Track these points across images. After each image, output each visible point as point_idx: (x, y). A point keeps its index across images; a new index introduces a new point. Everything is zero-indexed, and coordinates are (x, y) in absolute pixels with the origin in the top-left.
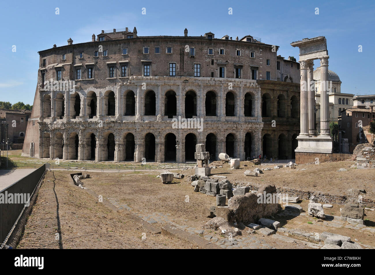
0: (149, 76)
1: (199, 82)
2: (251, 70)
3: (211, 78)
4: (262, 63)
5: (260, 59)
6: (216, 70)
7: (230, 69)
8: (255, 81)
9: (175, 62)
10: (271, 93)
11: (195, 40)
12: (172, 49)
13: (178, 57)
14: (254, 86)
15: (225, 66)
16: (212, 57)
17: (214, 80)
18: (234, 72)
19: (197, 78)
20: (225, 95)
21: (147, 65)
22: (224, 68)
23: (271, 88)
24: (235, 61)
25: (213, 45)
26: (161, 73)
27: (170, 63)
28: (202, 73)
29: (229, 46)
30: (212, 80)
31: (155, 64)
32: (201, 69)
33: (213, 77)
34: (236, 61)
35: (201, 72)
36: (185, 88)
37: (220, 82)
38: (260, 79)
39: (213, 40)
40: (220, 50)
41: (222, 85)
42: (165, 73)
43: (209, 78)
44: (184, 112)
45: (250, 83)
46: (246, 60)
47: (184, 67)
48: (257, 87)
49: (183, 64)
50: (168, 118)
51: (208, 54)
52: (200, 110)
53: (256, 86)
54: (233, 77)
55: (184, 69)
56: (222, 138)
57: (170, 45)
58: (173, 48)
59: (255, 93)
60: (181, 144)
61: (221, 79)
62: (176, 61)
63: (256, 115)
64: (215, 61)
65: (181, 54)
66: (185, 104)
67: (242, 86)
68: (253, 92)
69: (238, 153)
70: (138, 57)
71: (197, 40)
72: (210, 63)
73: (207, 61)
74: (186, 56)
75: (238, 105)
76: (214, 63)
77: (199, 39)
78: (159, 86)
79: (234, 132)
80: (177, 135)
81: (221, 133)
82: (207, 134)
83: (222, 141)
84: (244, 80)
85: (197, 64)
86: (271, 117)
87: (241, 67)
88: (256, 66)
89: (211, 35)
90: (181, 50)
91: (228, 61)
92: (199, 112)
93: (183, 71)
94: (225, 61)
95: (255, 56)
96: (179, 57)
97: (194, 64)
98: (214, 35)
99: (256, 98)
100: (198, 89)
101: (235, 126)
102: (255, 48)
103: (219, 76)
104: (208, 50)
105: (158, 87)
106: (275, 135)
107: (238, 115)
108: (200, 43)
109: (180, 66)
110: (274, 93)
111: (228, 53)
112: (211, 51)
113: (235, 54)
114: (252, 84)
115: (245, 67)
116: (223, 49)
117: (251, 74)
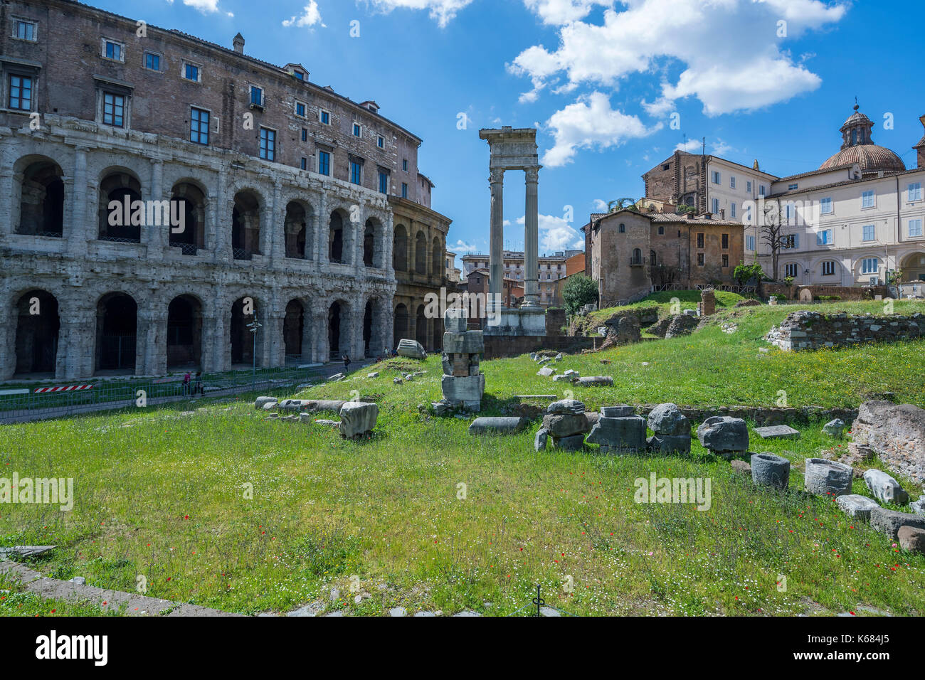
0: (122, 127)
1: (272, 173)
2: (378, 171)
3: (300, 172)
4: (396, 163)
5: (394, 154)
6: (312, 156)
7: (342, 160)
8: (384, 196)
9: (210, 110)
10: (407, 226)
11: (266, 69)
12: (200, 71)
13: (218, 100)
14: (384, 206)
15: (332, 151)
16: (304, 124)
17: (307, 177)
18: (348, 169)
19: (268, 163)
20: (329, 216)
21: (114, 95)
22: (329, 154)
23: (408, 216)
24: (349, 145)
25: (306, 95)
26: (164, 128)
27: (192, 108)
28: (280, 153)
29: (340, 109)
30: (303, 175)
31: (142, 96)
32: (277, 142)
33: (305, 169)
34: (352, 146)
35: (277, 152)
36: (233, 182)
37: (320, 184)
38: (394, 194)
39: (307, 85)
40: (320, 112)
41: (324, 191)
42: (175, 131)
43: (296, 171)
44: (230, 242)
45: (376, 199)
46: (371, 149)
47: (235, 129)
48: (388, 208)
49: (232, 120)
50: (183, 254)
51: (295, 113)
52: (273, 242)
53: (386, 206)
54: (346, 179)
55: (235, 134)
56: (322, 310)
57: (193, 58)
58: (203, 71)
59: (383, 220)
60: (220, 323)
61: (322, 178)
62: (211, 108)
63: (384, 267)
64: (310, 135)
65: (225, 93)
66: (231, 223)
67: (362, 200)
68: (380, 218)
69: (353, 342)
70: (83, 61)
71: (270, 71)
72: (298, 136)
73: (291, 128)
74: (240, 103)
75: (353, 240)
76: (308, 139)
77: (274, 70)
78: (156, 162)
79: (345, 297)
80: (209, 301)
81: (320, 299)
82: (287, 300)
83: (320, 317)
84: (367, 191)
85: (267, 130)
86: (406, 271)
87: (362, 161)
88: (387, 167)
89: (302, 72)
90: (226, 82)
91: (337, 141)
92: (270, 246)
93: (231, 138)
94: (331, 140)
95: (386, 146)
96: (222, 98)
97: (262, 128)
98: (308, 74)
99: (384, 232)
100: (268, 189)
101: (349, 284)
102: (385, 129)
103: (317, 170)
104: (296, 105)
105: (152, 164)
106: (412, 306)
107: (353, 263)
108: (277, 82)
109: (221, 123)
110: (411, 227)
111: (337, 125)
112: (301, 108)
113: (351, 131)
114: (379, 201)
115: (368, 164)
116: (327, 112)
117: (378, 180)
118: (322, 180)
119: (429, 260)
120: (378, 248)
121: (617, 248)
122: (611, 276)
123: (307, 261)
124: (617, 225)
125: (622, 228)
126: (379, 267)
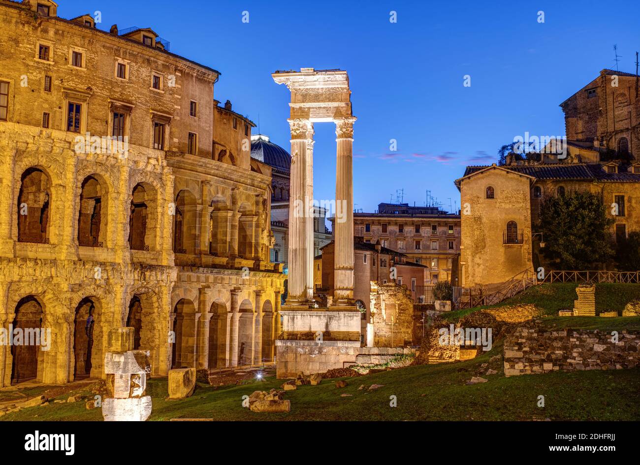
2: (153, 121)
3: (41, 131)
4: (179, 107)
5: (176, 96)
6: (58, 109)
7: (98, 111)
8: (160, 154)
10: (196, 191)
14: (158, 167)
15: (85, 101)
16: (48, 70)
17: (49, 137)
18: (107, 122)
20: (79, 184)
22: (81, 105)
24: (110, 90)
28: (14, 110)
30: (45, 135)
32: (11, 96)
33: (48, 128)
34: (115, 91)
35: (12, 108)
37: (68, 145)
38: (174, 149)
39: (52, 21)
40: (71, 53)
41: (73, 153)
43: (35, 130)
45: (149, 158)
46: (141, 94)
48: (165, 170)
51: (37, 57)
53: (163, 167)
54: (102, 134)
56: (65, 310)
59: (159, 186)
61: (70, 136)
64: (56, 82)
67: (127, 161)
68: (155, 184)
72: (40, 86)
73: (31, 77)
76: (53, 88)
79: (100, 292)
82: (16, 299)
85: (1, 82)
86: (195, 254)
87: (129, 109)
88: (166, 115)
91: (94, 88)
94: (84, 87)
95: (164, 86)
99: (159, 201)
103: (64, 126)
104: (38, 48)
107: (110, 245)
110: (202, 191)
111: (93, 66)
112: (44, 51)
113: (113, 72)
114: (153, 161)
115: (137, 114)
116: (80, 51)
117: (152, 133)
118: (70, 140)
119: (232, 235)
120: (153, 222)
121: (484, 220)
122: (477, 260)
123: (46, 245)
124: (484, 189)
125: (490, 194)
126: (153, 249)
